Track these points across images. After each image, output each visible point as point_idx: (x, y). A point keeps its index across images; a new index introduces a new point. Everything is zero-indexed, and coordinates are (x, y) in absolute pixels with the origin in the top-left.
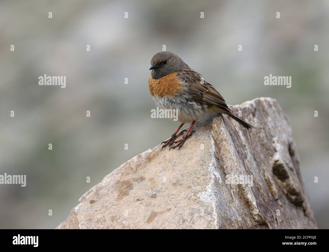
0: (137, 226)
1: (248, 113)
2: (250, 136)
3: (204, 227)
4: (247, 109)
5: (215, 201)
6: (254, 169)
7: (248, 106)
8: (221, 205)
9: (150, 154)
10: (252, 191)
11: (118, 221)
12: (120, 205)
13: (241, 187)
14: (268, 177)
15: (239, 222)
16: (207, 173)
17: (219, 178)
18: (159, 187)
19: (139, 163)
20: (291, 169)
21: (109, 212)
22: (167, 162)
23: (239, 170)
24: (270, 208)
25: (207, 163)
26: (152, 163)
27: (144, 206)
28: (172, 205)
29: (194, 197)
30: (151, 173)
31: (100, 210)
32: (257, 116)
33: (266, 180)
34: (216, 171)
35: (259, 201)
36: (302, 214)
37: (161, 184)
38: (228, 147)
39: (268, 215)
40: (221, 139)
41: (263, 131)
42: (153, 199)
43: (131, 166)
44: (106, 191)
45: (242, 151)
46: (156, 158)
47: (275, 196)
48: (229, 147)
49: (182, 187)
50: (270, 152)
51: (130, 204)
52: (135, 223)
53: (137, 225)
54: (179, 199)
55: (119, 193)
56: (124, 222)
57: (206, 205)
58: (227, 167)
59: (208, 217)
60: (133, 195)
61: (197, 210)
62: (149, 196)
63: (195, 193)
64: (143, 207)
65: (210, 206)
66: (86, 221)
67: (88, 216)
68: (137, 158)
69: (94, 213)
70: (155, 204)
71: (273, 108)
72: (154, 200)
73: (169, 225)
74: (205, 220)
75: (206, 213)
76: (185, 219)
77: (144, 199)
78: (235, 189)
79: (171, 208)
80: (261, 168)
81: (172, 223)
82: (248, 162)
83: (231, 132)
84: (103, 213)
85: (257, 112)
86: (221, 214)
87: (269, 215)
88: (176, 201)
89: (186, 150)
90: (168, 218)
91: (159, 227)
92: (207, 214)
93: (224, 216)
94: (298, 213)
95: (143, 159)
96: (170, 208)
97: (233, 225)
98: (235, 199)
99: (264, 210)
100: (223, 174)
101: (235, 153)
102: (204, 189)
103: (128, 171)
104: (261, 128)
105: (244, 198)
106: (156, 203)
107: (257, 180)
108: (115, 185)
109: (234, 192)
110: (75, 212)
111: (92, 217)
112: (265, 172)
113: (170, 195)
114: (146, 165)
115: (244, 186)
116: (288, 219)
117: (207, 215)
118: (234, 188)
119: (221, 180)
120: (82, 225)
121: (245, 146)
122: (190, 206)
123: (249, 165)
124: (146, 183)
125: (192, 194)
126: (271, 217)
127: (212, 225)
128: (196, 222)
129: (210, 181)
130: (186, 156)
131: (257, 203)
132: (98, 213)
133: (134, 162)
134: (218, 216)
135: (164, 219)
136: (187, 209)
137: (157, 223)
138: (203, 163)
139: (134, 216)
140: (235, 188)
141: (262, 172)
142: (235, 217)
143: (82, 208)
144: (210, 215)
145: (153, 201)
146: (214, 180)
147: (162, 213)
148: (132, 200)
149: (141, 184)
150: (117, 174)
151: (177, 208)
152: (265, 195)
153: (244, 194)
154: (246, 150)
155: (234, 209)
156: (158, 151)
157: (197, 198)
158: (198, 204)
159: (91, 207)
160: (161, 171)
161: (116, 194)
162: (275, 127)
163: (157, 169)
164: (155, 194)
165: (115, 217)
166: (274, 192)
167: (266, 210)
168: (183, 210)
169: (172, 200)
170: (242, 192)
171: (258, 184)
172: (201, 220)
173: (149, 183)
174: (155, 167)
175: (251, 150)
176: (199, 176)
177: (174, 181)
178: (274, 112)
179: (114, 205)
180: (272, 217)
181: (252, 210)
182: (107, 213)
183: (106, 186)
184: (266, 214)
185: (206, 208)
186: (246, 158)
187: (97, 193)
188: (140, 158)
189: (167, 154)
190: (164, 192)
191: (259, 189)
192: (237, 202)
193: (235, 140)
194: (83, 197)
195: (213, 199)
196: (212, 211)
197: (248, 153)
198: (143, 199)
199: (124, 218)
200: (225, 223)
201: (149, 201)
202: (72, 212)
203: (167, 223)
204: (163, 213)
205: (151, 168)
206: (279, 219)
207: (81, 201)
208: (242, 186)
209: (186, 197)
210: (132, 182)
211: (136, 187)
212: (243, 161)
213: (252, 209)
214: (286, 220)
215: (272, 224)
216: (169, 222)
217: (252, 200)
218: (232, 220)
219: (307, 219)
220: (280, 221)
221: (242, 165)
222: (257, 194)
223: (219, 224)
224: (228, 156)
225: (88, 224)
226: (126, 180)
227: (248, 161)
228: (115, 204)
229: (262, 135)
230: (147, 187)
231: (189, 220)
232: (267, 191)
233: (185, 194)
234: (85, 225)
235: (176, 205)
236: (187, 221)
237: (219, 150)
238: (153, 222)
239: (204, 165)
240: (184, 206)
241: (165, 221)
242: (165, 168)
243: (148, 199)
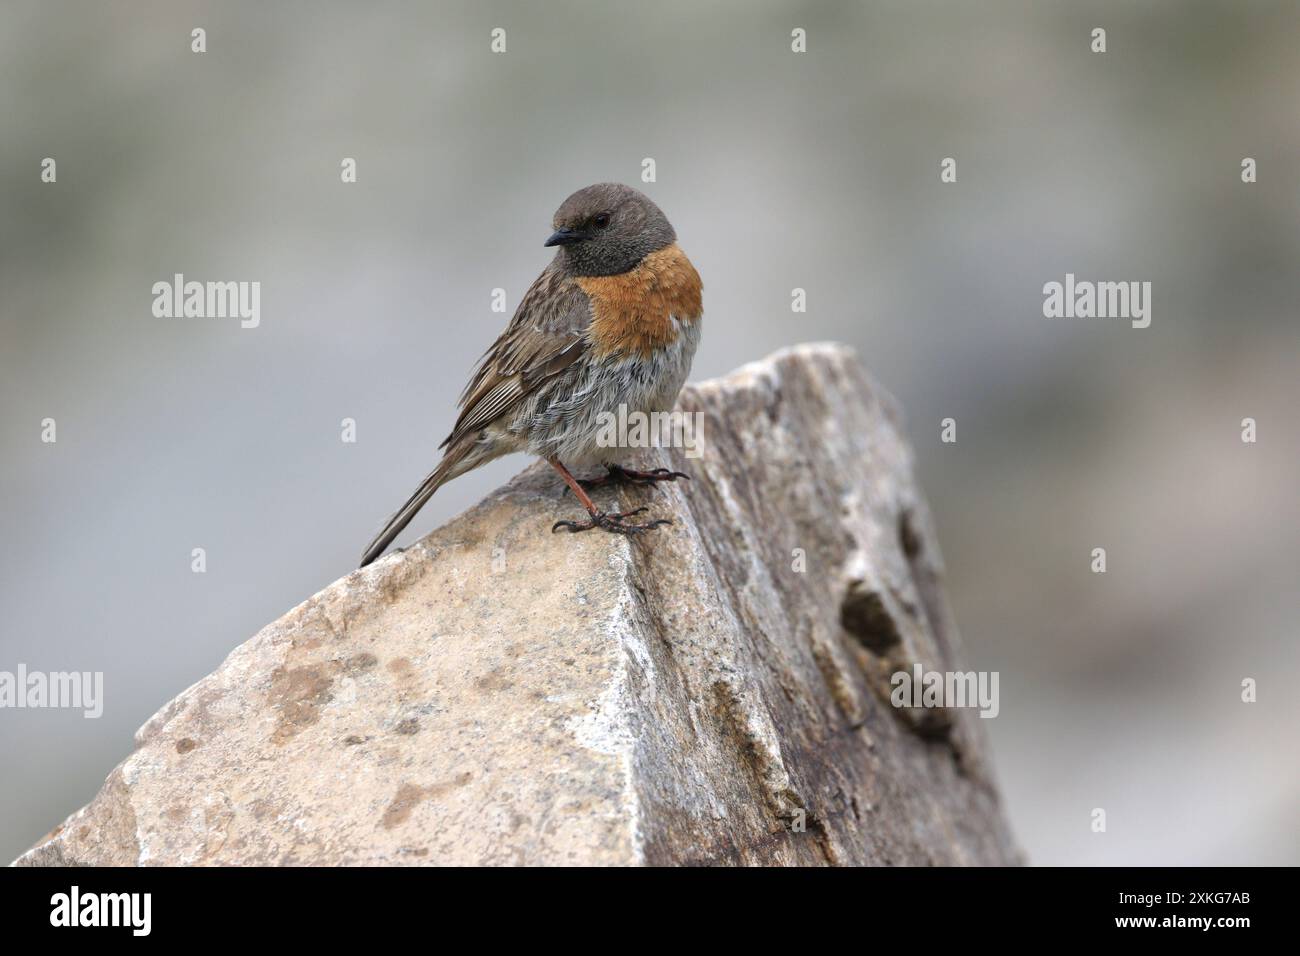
0: (349, 838)
1: (750, 408)
2: (759, 495)
3: (589, 843)
4: (750, 397)
5: (630, 747)
6: (772, 622)
7: (750, 383)
8: (654, 763)
9: (395, 569)
10: (764, 708)
11: (280, 817)
12: (287, 759)
13: (726, 693)
14: (825, 646)
15: (719, 823)
16: (603, 643)
17: (645, 661)
18: (426, 695)
19: (356, 604)
20: (909, 610)
21: (244, 784)
22: (458, 602)
23: (719, 628)
24: (831, 761)
25: (603, 605)
26: (402, 604)
27: (373, 762)
28: (473, 762)
29: (553, 734)
30: (398, 643)
31: (213, 777)
32: (784, 418)
33: (816, 657)
34: (634, 634)
35: (791, 743)
36: (947, 769)
37: (434, 684)
38: (678, 547)
39: (824, 792)
40: (653, 515)
41: (806, 473)
42: (406, 737)
43: (327, 615)
44: (235, 705)
45: (728, 556)
46: (418, 586)
47: (849, 713)
48: (682, 544)
49: (509, 696)
50: (832, 549)
51: (323, 753)
52: (341, 826)
53: (347, 836)
54: (501, 740)
55: (282, 714)
56: (299, 822)
57: (598, 764)
58: (673, 620)
59: (606, 808)
60: (333, 722)
61: (565, 781)
62: (391, 728)
63: (559, 719)
64: (368, 767)
65: (613, 767)
66: (161, 816)
67: (169, 797)
68: (349, 586)
69: (191, 789)
70: (412, 758)
71: (846, 384)
72: (410, 742)
73: (464, 837)
74: (595, 820)
75: (597, 795)
76: (521, 815)
77: (373, 738)
78: (702, 701)
79: (470, 771)
80: (800, 614)
81: (473, 827)
82: (750, 595)
83: (689, 488)
84: (224, 787)
85: (785, 406)
86: (651, 796)
87: (827, 789)
88: (491, 745)
89: (527, 558)
90: (459, 810)
91: (429, 842)
92: (599, 798)
93: (662, 801)
94: (932, 767)
95: (371, 590)
96: (468, 774)
97: (695, 833)
98: (705, 736)
99: (811, 772)
100: (659, 646)
101: (702, 569)
102: (591, 704)
103: (315, 633)
104: (798, 464)
105: (737, 732)
106: (417, 752)
107: (784, 662)
108: (268, 684)
109: (698, 711)
110: (123, 783)
111: (183, 803)
112: (815, 629)
113: (467, 724)
114: (382, 611)
115: (735, 687)
116: (898, 795)
117: (602, 801)
118: (701, 697)
119: (653, 670)
120: (149, 831)
121: (739, 534)
122: (540, 768)
123: (753, 608)
124: (379, 679)
125: (549, 721)
126: (835, 798)
127: (618, 838)
128: (559, 827)
129: (612, 672)
130: (526, 581)
131: (782, 751)
132: (207, 787)
133: (335, 599)
134: (642, 803)
135: (445, 814)
136: (529, 777)
137: (420, 829)
138: (588, 608)
139: (336, 802)
140: (705, 698)
141: (801, 626)
142: (702, 806)
143: (150, 767)
144: (612, 802)
145: (406, 745)
146: (627, 669)
147: (437, 791)
148: (330, 739)
149: (363, 681)
150: (274, 642)
151: (493, 774)
152: (814, 716)
153: (737, 717)
154: (745, 548)
155: (700, 776)
156: (424, 559)
157: (566, 737)
158: (567, 757)
159: (181, 763)
160: (435, 636)
161: (271, 719)
162: (852, 454)
163: (421, 625)
164: (413, 721)
165: (268, 801)
166: (845, 699)
167: (817, 773)
168: (513, 781)
169: (473, 741)
170: (727, 708)
171: (786, 675)
172: (578, 818)
173: (392, 679)
174: (413, 617)
175: (763, 548)
176: (571, 655)
177: (483, 674)
178: (847, 399)
179: (263, 759)
180: (840, 795)
181: (766, 776)
182: (238, 786)
183: (235, 687)
184: (818, 786)
185: (598, 775)
186: (743, 578)
187: (201, 715)
188: (360, 584)
189: (455, 570)
190: (444, 713)
191: (792, 696)
192: (710, 748)
193: (705, 516)
194: (152, 726)
195: (624, 740)
196: (619, 785)
197: (751, 562)
198: (367, 738)
199: (300, 807)
200: (668, 827)
201: (390, 746)
202: (114, 782)
203: (456, 829)
204: (441, 789)
205: (399, 621)
206: (863, 801)
207: (143, 739)
208: (728, 689)
209: (523, 731)
210: (329, 674)
211: (347, 691)
212: (734, 594)
213: (765, 770)
214: (890, 803)
215: (839, 821)
216: (464, 826)
217: (764, 740)
218: (694, 814)
219: (965, 787)
220: (869, 806)
221: (728, 612)
222: (782, 714)
223: (644, 832)
224: (680, 578)
225: (169, 827)
226: (309, 666)
227: (751, 590)
228: (267, 756)
229: (804, 487)
230: (384, 693)
231: (536, 817)
232: (822, 699)
233: (521, 721)
234: (158, 831)
235: (489, 760)
236: (529, 820)
237: (646, 556)
238: (405, 825)
239: (589, 615)
240: (518, 767)
241: (447, 819)
242: (448, 622)
243: (386, 737)
